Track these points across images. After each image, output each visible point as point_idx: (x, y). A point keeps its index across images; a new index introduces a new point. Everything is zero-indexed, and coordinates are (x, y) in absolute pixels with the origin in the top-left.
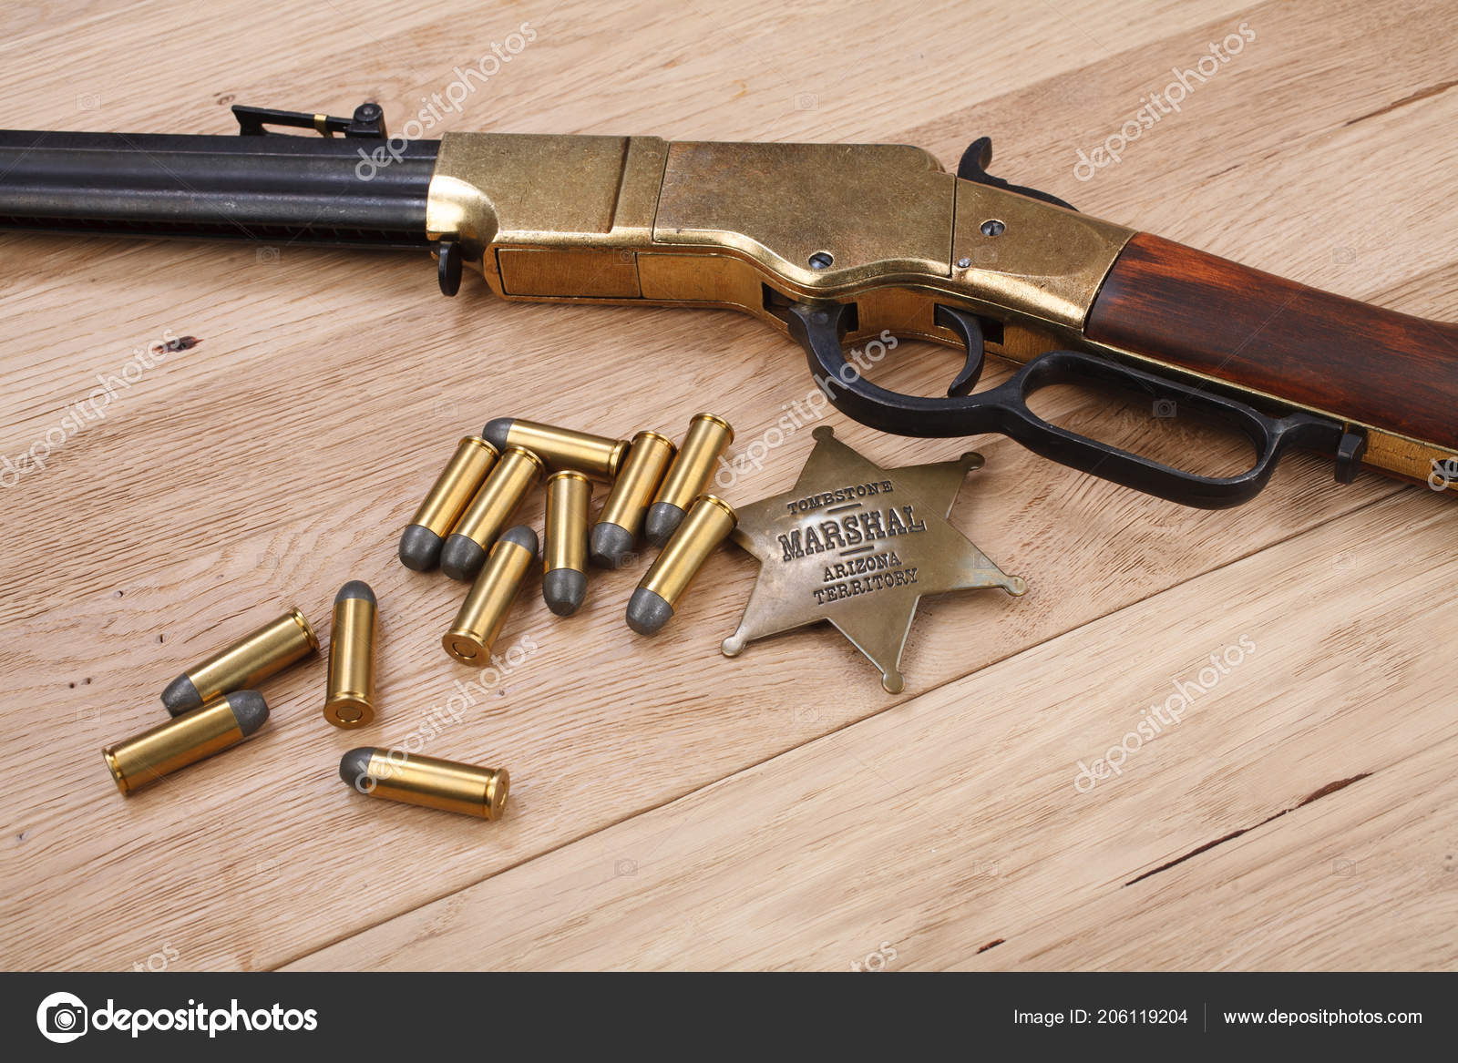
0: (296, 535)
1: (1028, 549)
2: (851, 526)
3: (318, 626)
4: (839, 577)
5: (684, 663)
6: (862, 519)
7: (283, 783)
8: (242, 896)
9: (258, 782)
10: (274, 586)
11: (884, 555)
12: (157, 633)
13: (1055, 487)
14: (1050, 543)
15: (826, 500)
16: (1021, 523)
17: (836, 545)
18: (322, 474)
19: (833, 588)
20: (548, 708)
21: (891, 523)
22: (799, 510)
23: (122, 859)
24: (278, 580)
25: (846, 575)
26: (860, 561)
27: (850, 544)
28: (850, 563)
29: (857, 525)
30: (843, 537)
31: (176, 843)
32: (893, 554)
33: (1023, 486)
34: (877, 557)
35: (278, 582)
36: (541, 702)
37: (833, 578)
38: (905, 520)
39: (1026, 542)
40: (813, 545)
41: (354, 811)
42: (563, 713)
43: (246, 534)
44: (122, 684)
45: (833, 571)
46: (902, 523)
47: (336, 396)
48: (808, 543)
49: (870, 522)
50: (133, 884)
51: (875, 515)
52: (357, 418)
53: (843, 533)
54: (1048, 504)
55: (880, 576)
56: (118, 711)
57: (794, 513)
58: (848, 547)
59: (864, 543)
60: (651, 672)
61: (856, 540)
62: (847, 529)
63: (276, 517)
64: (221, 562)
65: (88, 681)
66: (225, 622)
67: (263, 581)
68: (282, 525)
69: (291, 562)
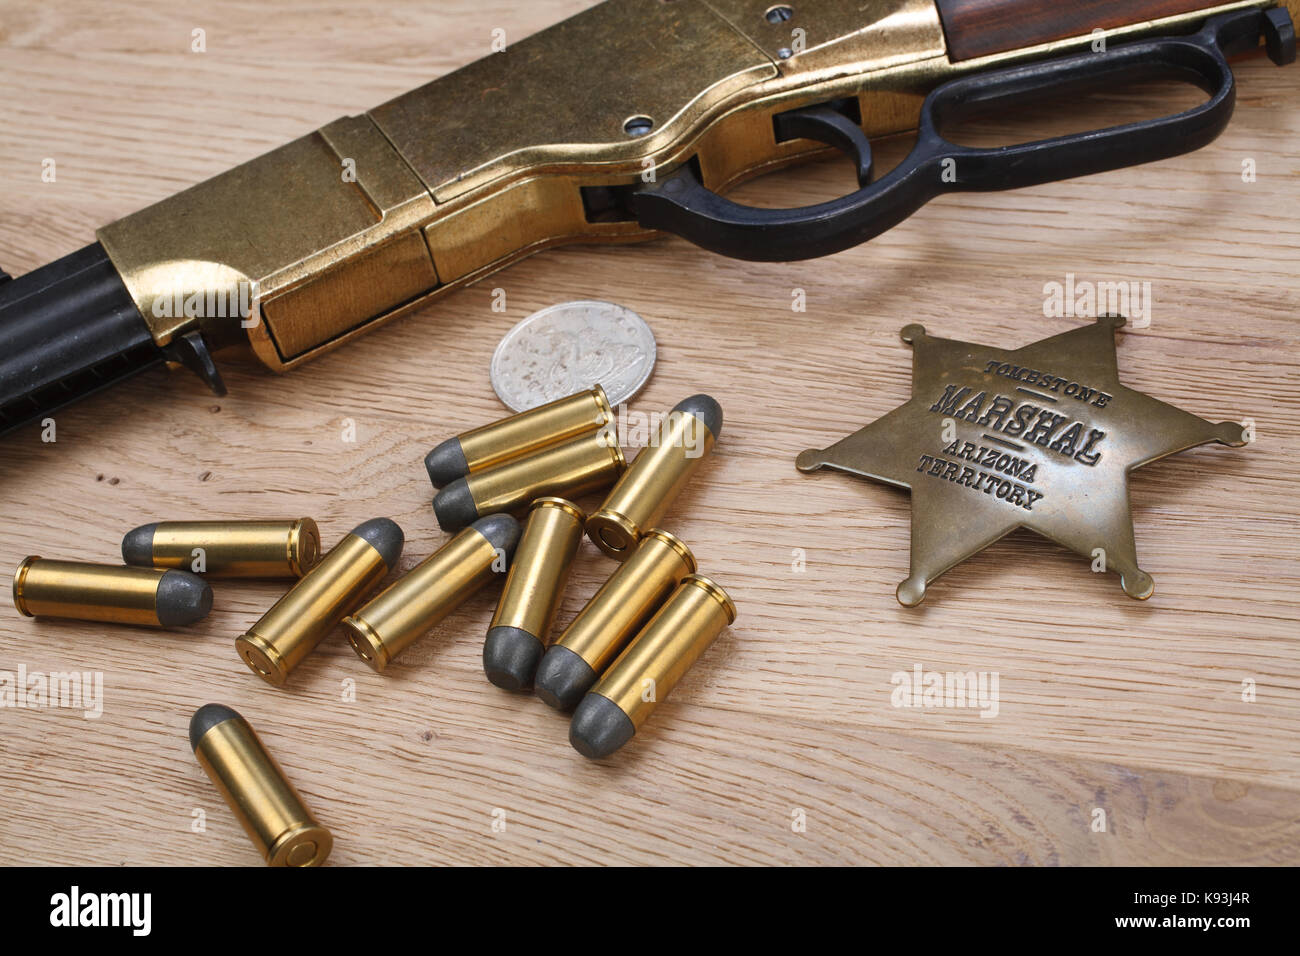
2: (1025, 416)
4: (960, 456)
5: (635, 829)
6: (1041, 418)
10: (343, 482)
12: (208, 469)
15: (1030, 378)
17: (991, 425)
19: (943, 462)
20: (456, 786)
21: (1066, 439)
22: (994, 371)
24: (351, 478)
25: (968, 459)
26: (996, 454)
27: (1004, 433)
28: (984, 451)
29: (1030, 420)
30: (1005, 423)
34: (1016, 461)
35: (349, 480)
36: (453, 774)
37: (952, 453)
38: (1084, 443)
40: (969, 411)
42: (462, 801)
43: (371, 412)
46: (1077, 445)
48: (968, 405)
49: (1048, 424)
51: (1061, 421)
53: (1010, 417)
57: (987, 372)
58: (999, 435)
59: (1017, 440)
60: (591, 816)
61: (1014, 434)
62: (1018, 416)
63: (411, 410)
64: (322, 427)
65: (116, 482)
66: (269, 493)
67: (337, 471)
68: (411, 421)
69: (382, 464)
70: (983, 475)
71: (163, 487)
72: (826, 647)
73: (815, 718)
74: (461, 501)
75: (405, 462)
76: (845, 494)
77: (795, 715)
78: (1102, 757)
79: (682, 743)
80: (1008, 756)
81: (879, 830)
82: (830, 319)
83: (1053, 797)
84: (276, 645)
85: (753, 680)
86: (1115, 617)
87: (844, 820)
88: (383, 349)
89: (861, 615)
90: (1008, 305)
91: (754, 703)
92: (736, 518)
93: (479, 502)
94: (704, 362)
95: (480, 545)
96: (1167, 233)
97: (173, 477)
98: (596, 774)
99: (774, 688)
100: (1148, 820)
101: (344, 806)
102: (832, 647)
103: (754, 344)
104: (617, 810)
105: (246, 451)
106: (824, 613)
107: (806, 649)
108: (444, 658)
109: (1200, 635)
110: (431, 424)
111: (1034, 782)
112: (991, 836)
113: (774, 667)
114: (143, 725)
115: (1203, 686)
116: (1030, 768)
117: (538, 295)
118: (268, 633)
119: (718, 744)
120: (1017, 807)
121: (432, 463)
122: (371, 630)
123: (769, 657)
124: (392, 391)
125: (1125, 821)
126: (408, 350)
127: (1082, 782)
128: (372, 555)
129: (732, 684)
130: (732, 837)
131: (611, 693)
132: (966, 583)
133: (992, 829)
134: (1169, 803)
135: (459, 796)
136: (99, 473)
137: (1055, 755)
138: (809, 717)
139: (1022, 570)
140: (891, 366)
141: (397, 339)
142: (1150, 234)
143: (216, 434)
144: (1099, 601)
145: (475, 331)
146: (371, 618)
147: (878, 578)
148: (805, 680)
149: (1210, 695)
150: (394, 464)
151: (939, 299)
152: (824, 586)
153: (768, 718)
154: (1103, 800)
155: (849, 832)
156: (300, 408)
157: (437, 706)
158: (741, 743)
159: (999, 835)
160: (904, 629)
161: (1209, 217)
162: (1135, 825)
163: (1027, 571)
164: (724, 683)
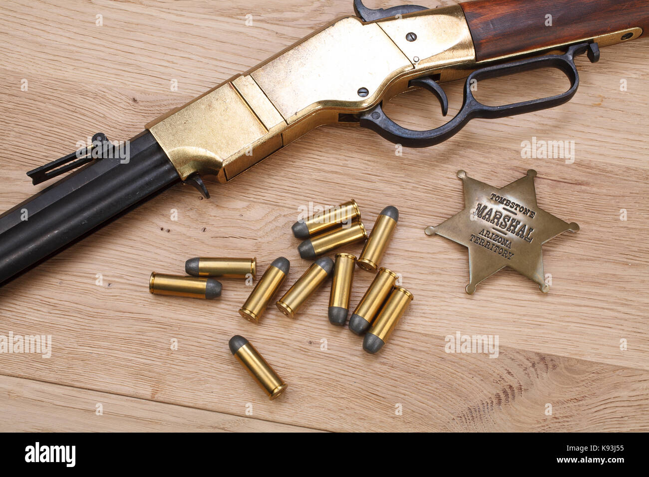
0: (280, 215)
1: (555, 420)
2: (506, 220)
3: (263, 264)
4: (485, 236)
6: (512, 221)
7: (209, 326)
8: (169, 365)
9: (202, 319)
10: (259, 234)
11: (507, 241)
12: (204, 226)
13: (587, 398)
14: (566, 424)
15: (507, 203)
16: (560, 406)
17: (495, 223)
18: (307, 191)
19: (480, 238)
20: (324, 362)
21: (521, 230)
22: (494, 199)
23: (137, 319)
24: (261, 232)
25: (488, 238)
26: (497, 236)
27: (500, 227)
28: (493, 234)
29: (508, 221)
30: (500, 222)
31: (159, 326)
32: (511, 243)
33: (574, 389)
34: (504, 239)
35: (261, 233)
36: (322, 357)
37: (482, 235)
38: (527, 233)
39: (556, 416)
40: (487, 216)
41: (226, 356)
42: (327, 368)
43: (263, 201)
44: (180, 241)
45: (485, 232)
46: (525, 233)
47: (334, 156)
48: (487, 214)
49: (514, 224)
50: (134, 333)
51: (518, 222)
52: (336, 173)
53: (501, 220)
54: (579, 405)
55: (499, 248)
56: (172, 252)
57: (492, 199)
58: (498, 227)
59: (504, 230)
60: (371, 372)
61: (503, 227)
62: (504, 220)
63: (278, 201)
64: (245, 208)
65: (169, 231)
66: (231, 238)
67: (256, 229)
68: (279, 206)
69: (271, 226)
70: (493, 245)
71: (188, 234)
72: (442, 308)
73: (440, 335)
74: (309, 249)
75: (281, 226)
76: (443, 245)
77: (434, 334)
78: (534, 350)
79: (398, 345)
80: (504, 350)
81: (465, 377)
82: (431, 165)
83: (519, 365)
84: (254, 312)
85: (419, 320)
86: (536, 297)
87: (454, 373)
88: (262, 171)
89: (453, 295)
90: (494, 161)
91: (420, 329)
92: (406, 254)
93: (316, 250)
94: (386, 183)
95: (320, 271)
96: (549, 130)
97: (191, 230)
98: (370, 356)
99: (427, 323)
100: (548, 373)
101: (286, 370)
102: (444, 308)
103: (403, 176)
104: (379, 370)
105: (217, 218)
106: (440, 294)
107: (435, 308)
108: (309, 310)
109: (563, 304)
110: (287, 207)
111: (513, 359)
112: (501, 379)
113: (425, 315)
114: (206, 338)
115: (564, 324)
116: (511, 354)
117: (318, 147)
118: (250, 307)
119: (410, 346)
120: (508, 369)
121: (295, 229)
122: (288, 306)
123: (423, 311)
124: (269, 192)
125: (541, 374)
126: (271, 172)
127: (528, 359)
128: (281, 273)
129: (412, 322)
130: (418, 380)
131: (375, 333)
132: (487, 282)
133: (501, 376)
134: (554, 367)
135: (325, 365)
136: (161, 227)
137: (519, 350)
138: (439, 335)
139: (505, 278)
140: (455, 188)
141: (267, 166)
142: (542, 130)
143: (204, 210)
144: (530, 291)
145: (297, 164)
146: (287, 302)
147: (456, 280)
148: (436, 320)
149: (566, 327)
150: (276, 226)
151: (469, 158)
152: (439, 283)
153: (426, 335)
154: (534, 366)
155: (456, 378)
156: (234, 198)
157: (311, 330)
158: (417, 345)
159: (503, 379)
160: (468, 301)
161: (563, 124)
162: (544, 375)
163: (507, 278)
164: (409, 321)
